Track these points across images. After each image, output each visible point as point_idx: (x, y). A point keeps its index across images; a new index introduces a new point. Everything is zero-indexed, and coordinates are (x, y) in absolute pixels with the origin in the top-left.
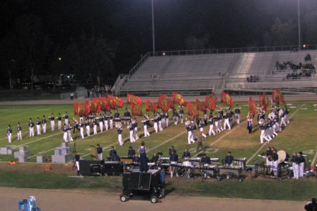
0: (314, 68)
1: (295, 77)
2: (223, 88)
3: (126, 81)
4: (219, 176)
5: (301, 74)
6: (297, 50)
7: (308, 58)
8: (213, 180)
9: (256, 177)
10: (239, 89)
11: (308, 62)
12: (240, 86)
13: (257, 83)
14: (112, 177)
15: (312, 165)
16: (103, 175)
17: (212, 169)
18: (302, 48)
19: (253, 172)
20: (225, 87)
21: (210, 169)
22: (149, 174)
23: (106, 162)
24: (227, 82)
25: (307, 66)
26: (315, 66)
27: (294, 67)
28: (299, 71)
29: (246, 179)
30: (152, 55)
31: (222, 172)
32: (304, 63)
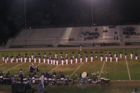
0: (99, 34)
1: (90, 38)
2: (58, 44)
3: (13, 41)
4: (56, 84)
5: (93, 37)
6: (91, 26)
7: (96, 30)
8: (54, 86)
9: (73, 84)
10: (65, 44)
11: (96, 32)
12: (66, 43)
13: (73, 41)
14: (6, 86)
15: (99, 78)
16: (2, 85)
17: (53, 81)
18: (94, 25)
19: (72, 82)
20: (59, 43)
21: (52, 81)
22: (24, 84)
23: (4, 79)
24: (59, 41)
25: (96, 34)
26: (100, 33)
27: (90, 34)
28: (92, 36)
29: (69, 85)
30: (25, 28)
31: (58, 82)
32: (94, 32)
